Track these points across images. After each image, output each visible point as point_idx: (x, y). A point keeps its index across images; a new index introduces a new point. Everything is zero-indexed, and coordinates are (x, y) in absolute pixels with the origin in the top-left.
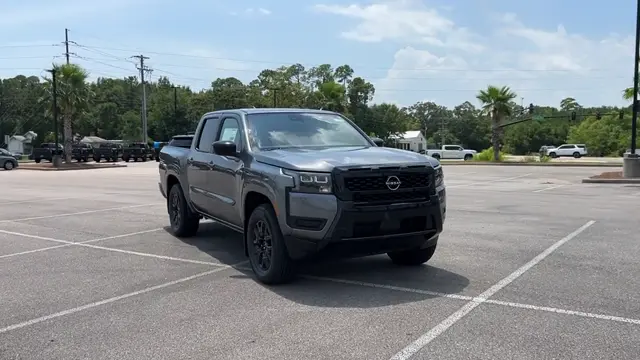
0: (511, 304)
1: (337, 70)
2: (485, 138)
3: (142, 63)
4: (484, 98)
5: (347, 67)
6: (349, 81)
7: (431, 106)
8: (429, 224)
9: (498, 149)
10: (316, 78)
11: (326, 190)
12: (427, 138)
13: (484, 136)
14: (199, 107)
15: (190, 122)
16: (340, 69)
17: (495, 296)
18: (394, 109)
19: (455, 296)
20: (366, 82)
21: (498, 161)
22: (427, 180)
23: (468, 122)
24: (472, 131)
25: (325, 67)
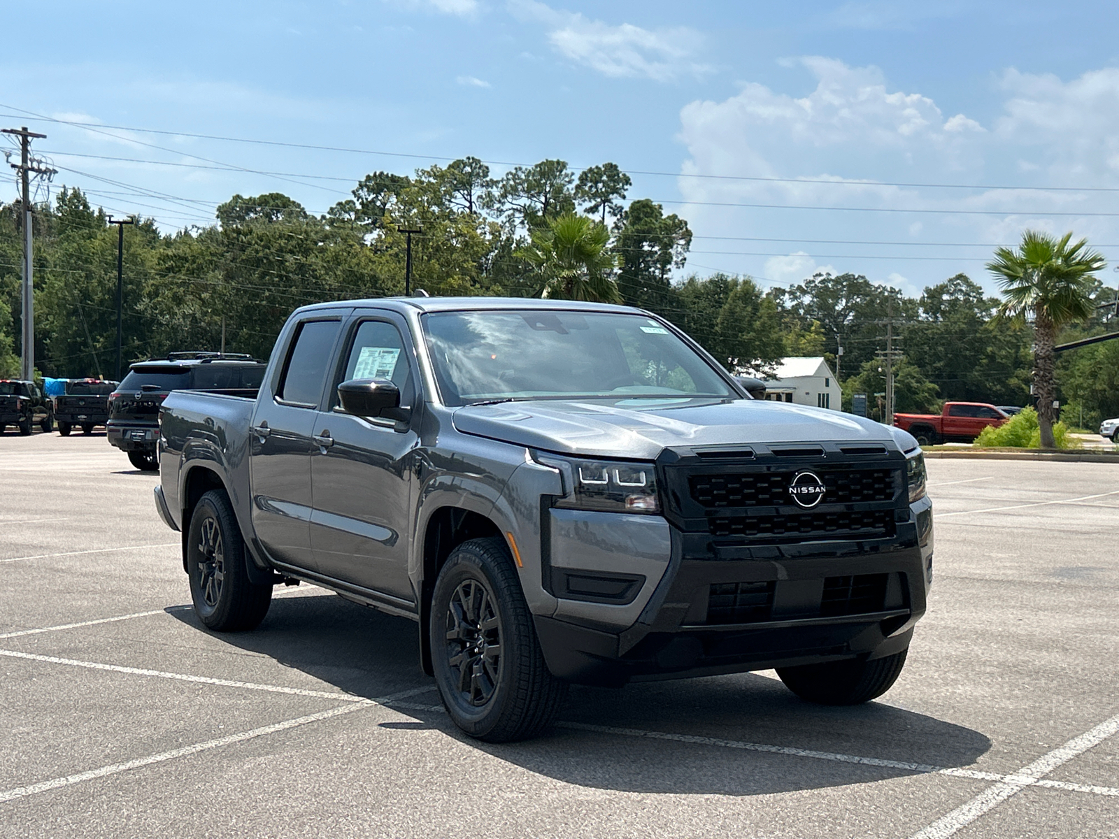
0: (1097, 790)
1: (584, 178)
2: (1013, 381)
3: (25, 151)
4: (1008, 267)
5: (611, 168)
6: (616, 211)
7: (855, 286)
8: (893, 594)
9: (1050, 417)
10: (524, 201)
11: (640, 505)
12: (843, 378)
13: (1010, 376)
14: (182, 277)
15: (153, 320)
16: (590, 176)
17: (1060, 771)
18: (748, 294)
19: (959, 772)
20: (666, 213)
21: (1052, 449)
22: (889, 485)
23: (962, 334)
24: (973, 362)
25: (550, 169)
